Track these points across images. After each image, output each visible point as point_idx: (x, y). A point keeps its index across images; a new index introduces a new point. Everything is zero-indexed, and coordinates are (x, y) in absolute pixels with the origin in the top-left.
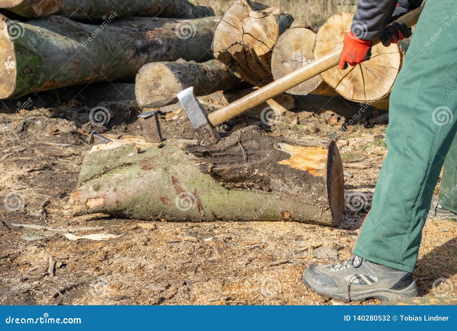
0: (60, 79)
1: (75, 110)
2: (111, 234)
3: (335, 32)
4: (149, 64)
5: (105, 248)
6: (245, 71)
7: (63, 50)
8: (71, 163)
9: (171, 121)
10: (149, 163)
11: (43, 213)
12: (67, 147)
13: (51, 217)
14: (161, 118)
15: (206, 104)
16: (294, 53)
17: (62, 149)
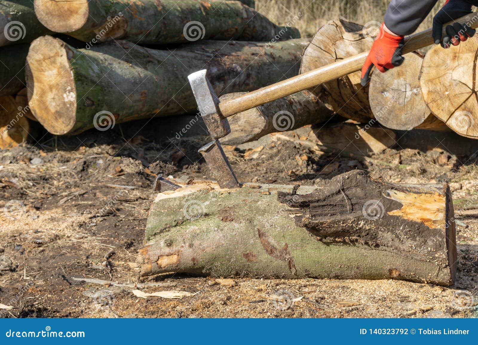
0: (125, 112)
1: (141, 147)
2: (185, 291)
3: (446, 56)
4: (227, 95)
5: (178, 307)
6: (338, 102)
7: (129, 79)
8: (137, 208)
9: (251, 159)
10: (230, 214)
11: (107, 266)
12: (133, 189)
13: (116, 270)
14: (239, 157)
15: (292, 140)
16: (396, 81)
17: (127, 192)
